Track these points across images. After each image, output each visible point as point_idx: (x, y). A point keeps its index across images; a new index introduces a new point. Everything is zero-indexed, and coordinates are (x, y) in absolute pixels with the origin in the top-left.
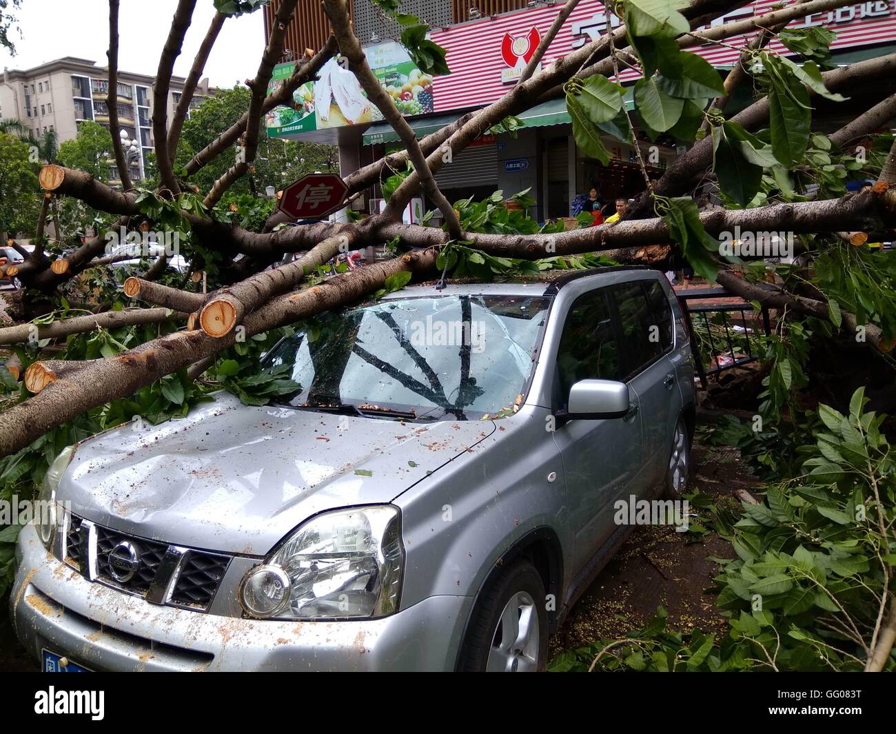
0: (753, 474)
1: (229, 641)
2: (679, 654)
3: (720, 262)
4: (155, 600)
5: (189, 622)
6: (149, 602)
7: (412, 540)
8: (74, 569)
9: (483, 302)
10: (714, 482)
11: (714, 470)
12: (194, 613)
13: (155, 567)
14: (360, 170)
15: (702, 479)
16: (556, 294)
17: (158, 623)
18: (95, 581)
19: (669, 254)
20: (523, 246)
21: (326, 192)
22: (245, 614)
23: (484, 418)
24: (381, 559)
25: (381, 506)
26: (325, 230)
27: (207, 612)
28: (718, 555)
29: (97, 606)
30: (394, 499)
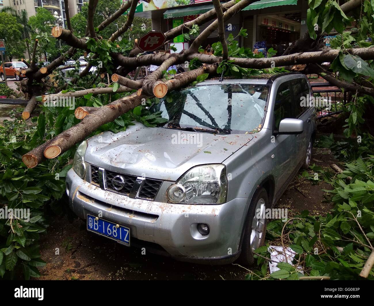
0: (336, 159)
1: (164, 211)
2: (322, 223)
3: (328, 72)
4: (133, 197)
5: (147, 204)
6: (130, 197)
7: (230, 177)
8: (96, 186)
9: (241, 87)
10: (321, 161)
11: (320, 157)
12: (148, 201)
13: (132, 185)
14: (171, 30)
15: (316, 160)
16: (272, 84)
17: (135, 204)
18: (106, 190)
19: (306, 68)
20: (257, 63)
21: (157, 40)
22: (168, 202)
23: (246, 133)
24: (219, 183)
25: (218, 164)
26: (161, 56)
27: (154, 201)
28: (326, 189)
29: (109, 199)
30: (222, 162)
